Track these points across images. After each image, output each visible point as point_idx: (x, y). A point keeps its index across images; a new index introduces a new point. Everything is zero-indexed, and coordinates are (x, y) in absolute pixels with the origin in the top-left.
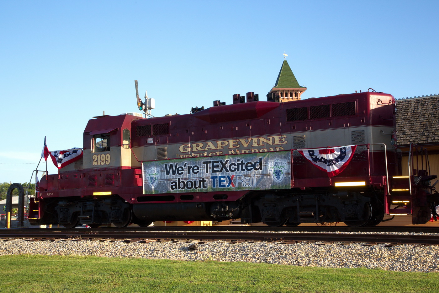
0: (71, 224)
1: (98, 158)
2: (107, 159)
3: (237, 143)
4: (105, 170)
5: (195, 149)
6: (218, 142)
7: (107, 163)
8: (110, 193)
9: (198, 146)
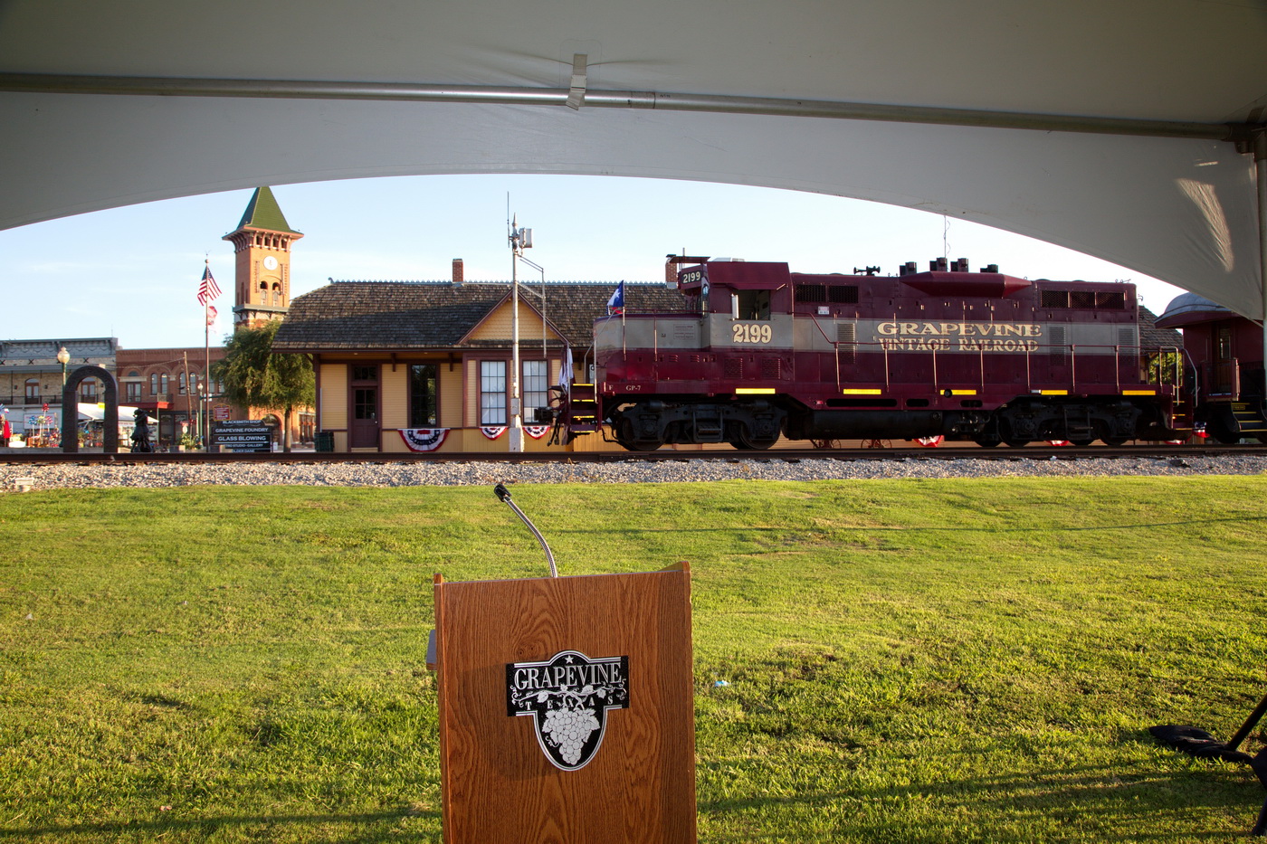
1: (744, 330)
2: (764, 334)
3: (971, 329)
6: (942, 325)
7: (764, 341)
8: (772, 391)
9: (909, 327)
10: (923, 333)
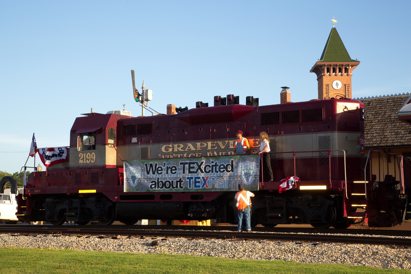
0: (57, 221)
1: (84, 156)
2: (92, 158)
3: (215, 145)
4: (90, 168)
5: (176, 150)
6: (197, 143)
7: (92, 162)
8: (94, 191)
9: (179, 146)
10: (186, 150)
